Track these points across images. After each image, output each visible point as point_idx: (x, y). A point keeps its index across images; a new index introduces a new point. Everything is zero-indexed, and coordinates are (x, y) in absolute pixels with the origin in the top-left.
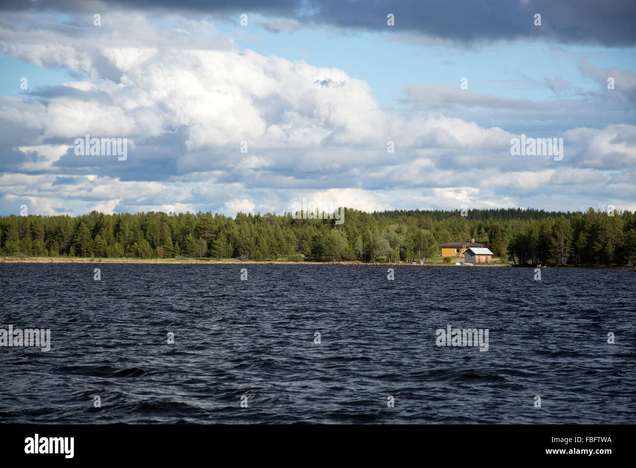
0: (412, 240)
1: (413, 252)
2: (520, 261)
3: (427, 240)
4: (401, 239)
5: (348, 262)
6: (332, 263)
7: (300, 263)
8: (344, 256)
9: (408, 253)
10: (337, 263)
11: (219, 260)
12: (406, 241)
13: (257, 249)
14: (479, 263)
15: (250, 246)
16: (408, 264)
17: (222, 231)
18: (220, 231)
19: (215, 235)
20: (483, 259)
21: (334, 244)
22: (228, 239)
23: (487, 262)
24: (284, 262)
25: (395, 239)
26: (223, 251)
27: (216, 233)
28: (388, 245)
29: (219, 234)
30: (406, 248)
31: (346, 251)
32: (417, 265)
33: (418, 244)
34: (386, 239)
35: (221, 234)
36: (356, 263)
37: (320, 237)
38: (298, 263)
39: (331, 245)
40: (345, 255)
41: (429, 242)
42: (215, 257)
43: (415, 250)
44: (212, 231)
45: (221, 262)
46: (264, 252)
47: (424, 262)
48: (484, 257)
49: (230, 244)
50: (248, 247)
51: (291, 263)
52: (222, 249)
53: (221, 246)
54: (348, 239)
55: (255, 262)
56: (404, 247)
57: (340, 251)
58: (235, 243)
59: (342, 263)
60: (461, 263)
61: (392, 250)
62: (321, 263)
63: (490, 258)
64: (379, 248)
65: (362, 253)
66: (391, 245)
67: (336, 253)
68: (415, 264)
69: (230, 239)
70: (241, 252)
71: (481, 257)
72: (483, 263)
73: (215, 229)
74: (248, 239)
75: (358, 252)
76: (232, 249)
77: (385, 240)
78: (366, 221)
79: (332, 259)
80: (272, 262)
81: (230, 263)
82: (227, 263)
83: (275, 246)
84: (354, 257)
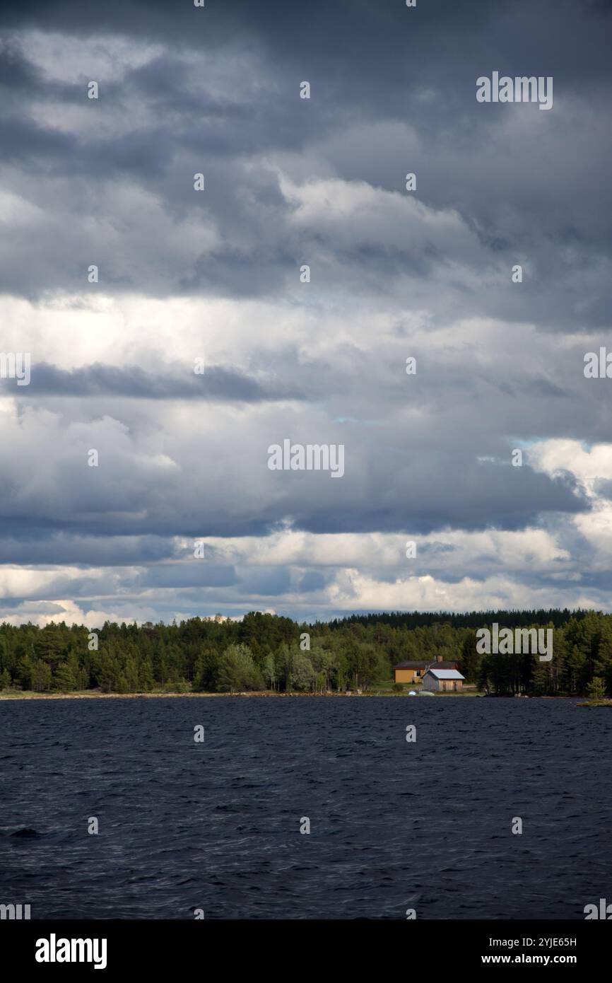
0: (345, 659)
1: (346, 677)
2: (496, 688)
3: (367, 659)
4: (329, 657)
5: (252, 692)
6: (229, 694)
7: (184, 694)
8: (248, 683)
9: (340, 678)
10: (236, 694)
11: (65, 693)
12: (337, 660)
13: (121, 676)
14: (445, 691)
15: (113, 671)
16: (340, 695)
17: (73, 650)
18: (70, 650)
19: (63, 657)
20: (450, 685)
21: (232, 666)
22: (82, 661)
23: (455, 690)
24: (160, 695)
25: (320, 657)
26: (72, 680)
27: (65, 653)
28: (310, 666)
29: (69, 655)
30: (337, 671)
31: (250, 676)
32: (353, 695)
33: (355, 665)
34: (307, 658)
35: (72, 654)
36: (264, 694)
37: (213, 656)
38: (180, 695)
39: (229, 668)
40: (250, 681)
41: (370, 662)
42: (60, 689)
43: (350, 674)
44: (59, 651)
45: (68, 696)
46: (132, 680)
47: (363, 691)
48: (451, 683)
49: (84, 670)
50: (110, 673)
51: (170, 695)
52: (72, 678)
53: (68, 673)
54: (254, 659)
55: (118, 695)
56: (335, 671)
57: (241, 677)
58: (92, 668)
59: (245, 694)
60: (417, 692)
61: (316, 674)
62: (214, 695)
63: (460, 684)
64: (297, 670)
65: (273, 679)
66: (315, 667)
67: (235, 679)
68: (349, 694)
69: (85, 661)
70: (100, 682)
71: (447, 683)
72: (450, 692)
73: (62, 648)
74: (110, 661)
75: (267, 678)
76: (87, 677)
77: (306, 660)
78: (290, 631)
79: (230, 688)
80: (143, 694)
81: (82, 696)
82: (76, 697)
83: (149, 671)
84: (263, 685)
